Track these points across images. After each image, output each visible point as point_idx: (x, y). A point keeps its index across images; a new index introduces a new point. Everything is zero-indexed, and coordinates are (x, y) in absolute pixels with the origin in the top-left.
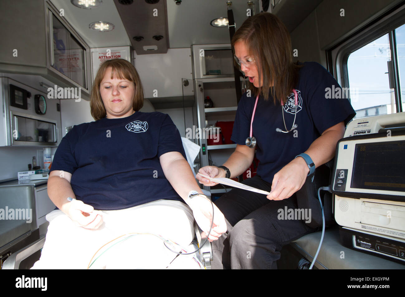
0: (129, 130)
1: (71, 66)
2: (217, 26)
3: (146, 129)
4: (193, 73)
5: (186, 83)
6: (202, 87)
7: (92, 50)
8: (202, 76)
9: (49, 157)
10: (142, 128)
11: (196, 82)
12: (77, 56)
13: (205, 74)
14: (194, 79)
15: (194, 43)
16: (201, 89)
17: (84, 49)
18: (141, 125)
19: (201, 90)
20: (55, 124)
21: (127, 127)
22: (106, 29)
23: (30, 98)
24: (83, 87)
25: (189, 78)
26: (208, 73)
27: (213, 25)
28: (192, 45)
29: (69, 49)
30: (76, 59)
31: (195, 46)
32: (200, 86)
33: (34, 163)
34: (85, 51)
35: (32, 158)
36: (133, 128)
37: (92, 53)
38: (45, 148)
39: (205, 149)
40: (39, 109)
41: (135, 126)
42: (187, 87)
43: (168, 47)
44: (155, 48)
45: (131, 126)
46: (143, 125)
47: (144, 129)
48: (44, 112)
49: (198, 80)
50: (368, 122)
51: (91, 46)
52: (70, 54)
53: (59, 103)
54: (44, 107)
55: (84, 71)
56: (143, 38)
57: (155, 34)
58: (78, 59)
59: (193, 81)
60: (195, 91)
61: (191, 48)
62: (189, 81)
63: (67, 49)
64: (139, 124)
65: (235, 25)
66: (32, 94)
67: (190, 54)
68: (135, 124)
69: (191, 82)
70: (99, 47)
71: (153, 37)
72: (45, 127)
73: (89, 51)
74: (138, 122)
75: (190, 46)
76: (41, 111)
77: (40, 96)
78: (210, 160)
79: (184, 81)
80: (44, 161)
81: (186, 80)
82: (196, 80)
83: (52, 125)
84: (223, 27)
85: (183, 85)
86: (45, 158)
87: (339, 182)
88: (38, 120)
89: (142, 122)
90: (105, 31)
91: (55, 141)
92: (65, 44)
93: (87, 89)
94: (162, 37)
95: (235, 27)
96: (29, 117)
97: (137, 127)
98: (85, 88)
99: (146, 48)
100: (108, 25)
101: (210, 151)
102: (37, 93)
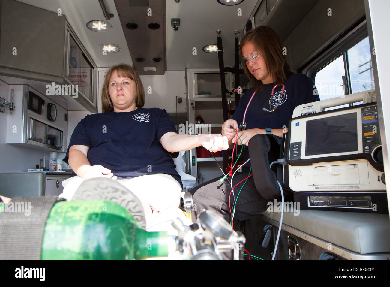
0: (136, 120)
1: (81, 82)
2: (208, 52)
3: (149, 119)
4: (186, 93)
5: (180, 101)
6: (194, 105)
7: (99, 69)
8: (194, 96)
9: (54, 161)
10: (146, 119)
11: (189, 100)
12: (86, 74)
13: (197, 94)
14: (187, 98)
15: (188, 67)
16: (193, 106)
17: (92, 67)
18: (145, 117)
19: (193, 108)
20: (62, 132)
21: (134, 117)
22: (113, 50)
23: (44, 105)
24: (90, 100)
25: (183, 96)
26: (200, 93)
27: (205, 51)
28: (186, 69)
29: (81, 68)
30: (85, 76)
31: (189, 69)
32: (192, 104)
33: (41, 165)
34: (93, 69)
35: (40, 160)
36: (139, 118)
37: (99, 71)
38: (52, 152)
39: (195, 161)
40: (51, 116)
41: (140, 117)
42: (181, 104)
43: (165, 69)
44: (154, 69)
45: (137, 117)
46: (146, 117)
47: (148, 119)
48: (54, 119)
49: (191, 99)
50: (313, 106)
51: (98, 65)
52: (81, 72)
53: (67, 114)
54: (55, 114)
55: (91, 86)
56: (144, 59)
57: (155, 56)
58: (86, 76)
59: (187, 100)
60: (187, 109)
61: (186, 71)
62: (182, 99)
63: (79, 68)
64: (143, 116)
65: (223, 50)
66: (46, 102)
67: (185, 76)
68: (140, 115)
69: (184, 100)
70: (106, 67)
71: (153, 59)
72: (53, 133)
73: (96, 70)
74: (142, 114)
75: (185, 70)
76: (52, 117)
77: (52, 104)
78: (199, 172)
79: (178, 99)
80: (50, 164)
81: (180, 98)
82: (189, 99)
83: (59, 132)
84: (213, 52)
85: (178, 103)
86: (51, 161)
87: (294, 153)
88: (49, 126)
89: (145, 115)
90: (112, 52)
91: (61, 147)
92: (78, 62)
93: (93, 102)
94: (161, 59)
95: (223, 51)
96: (42, 121)
97: (142, 118)
98: (91, 101)
99: (146, 69)
100: (115, 48)
101: (199, 163)
102: (50, 102)
